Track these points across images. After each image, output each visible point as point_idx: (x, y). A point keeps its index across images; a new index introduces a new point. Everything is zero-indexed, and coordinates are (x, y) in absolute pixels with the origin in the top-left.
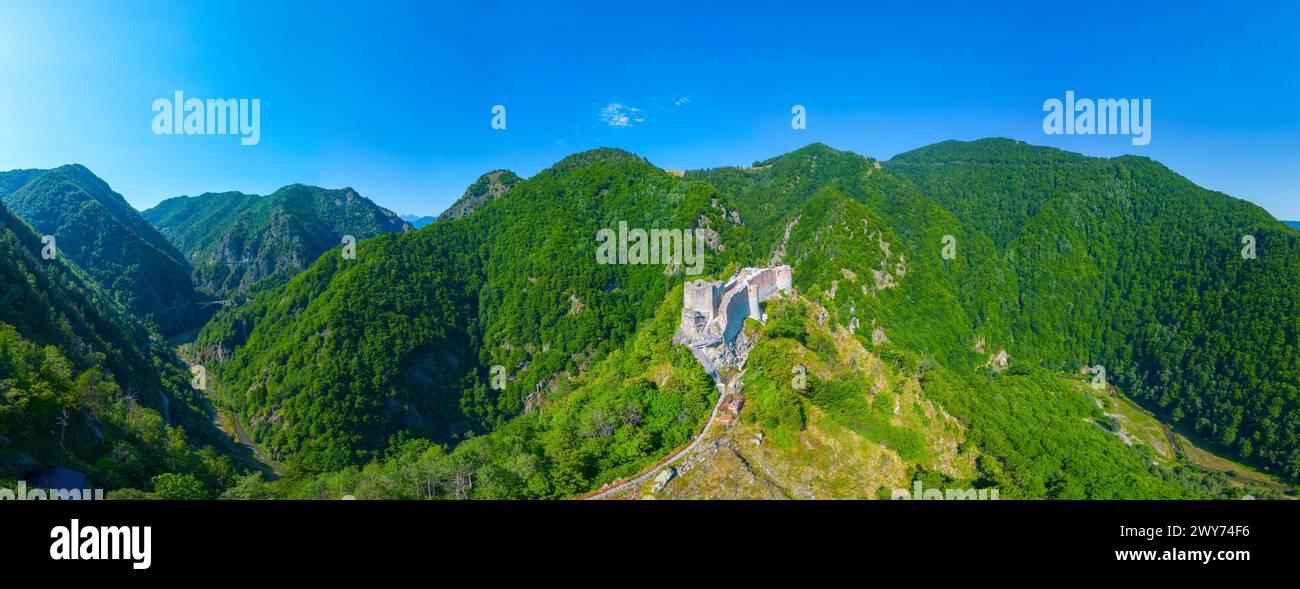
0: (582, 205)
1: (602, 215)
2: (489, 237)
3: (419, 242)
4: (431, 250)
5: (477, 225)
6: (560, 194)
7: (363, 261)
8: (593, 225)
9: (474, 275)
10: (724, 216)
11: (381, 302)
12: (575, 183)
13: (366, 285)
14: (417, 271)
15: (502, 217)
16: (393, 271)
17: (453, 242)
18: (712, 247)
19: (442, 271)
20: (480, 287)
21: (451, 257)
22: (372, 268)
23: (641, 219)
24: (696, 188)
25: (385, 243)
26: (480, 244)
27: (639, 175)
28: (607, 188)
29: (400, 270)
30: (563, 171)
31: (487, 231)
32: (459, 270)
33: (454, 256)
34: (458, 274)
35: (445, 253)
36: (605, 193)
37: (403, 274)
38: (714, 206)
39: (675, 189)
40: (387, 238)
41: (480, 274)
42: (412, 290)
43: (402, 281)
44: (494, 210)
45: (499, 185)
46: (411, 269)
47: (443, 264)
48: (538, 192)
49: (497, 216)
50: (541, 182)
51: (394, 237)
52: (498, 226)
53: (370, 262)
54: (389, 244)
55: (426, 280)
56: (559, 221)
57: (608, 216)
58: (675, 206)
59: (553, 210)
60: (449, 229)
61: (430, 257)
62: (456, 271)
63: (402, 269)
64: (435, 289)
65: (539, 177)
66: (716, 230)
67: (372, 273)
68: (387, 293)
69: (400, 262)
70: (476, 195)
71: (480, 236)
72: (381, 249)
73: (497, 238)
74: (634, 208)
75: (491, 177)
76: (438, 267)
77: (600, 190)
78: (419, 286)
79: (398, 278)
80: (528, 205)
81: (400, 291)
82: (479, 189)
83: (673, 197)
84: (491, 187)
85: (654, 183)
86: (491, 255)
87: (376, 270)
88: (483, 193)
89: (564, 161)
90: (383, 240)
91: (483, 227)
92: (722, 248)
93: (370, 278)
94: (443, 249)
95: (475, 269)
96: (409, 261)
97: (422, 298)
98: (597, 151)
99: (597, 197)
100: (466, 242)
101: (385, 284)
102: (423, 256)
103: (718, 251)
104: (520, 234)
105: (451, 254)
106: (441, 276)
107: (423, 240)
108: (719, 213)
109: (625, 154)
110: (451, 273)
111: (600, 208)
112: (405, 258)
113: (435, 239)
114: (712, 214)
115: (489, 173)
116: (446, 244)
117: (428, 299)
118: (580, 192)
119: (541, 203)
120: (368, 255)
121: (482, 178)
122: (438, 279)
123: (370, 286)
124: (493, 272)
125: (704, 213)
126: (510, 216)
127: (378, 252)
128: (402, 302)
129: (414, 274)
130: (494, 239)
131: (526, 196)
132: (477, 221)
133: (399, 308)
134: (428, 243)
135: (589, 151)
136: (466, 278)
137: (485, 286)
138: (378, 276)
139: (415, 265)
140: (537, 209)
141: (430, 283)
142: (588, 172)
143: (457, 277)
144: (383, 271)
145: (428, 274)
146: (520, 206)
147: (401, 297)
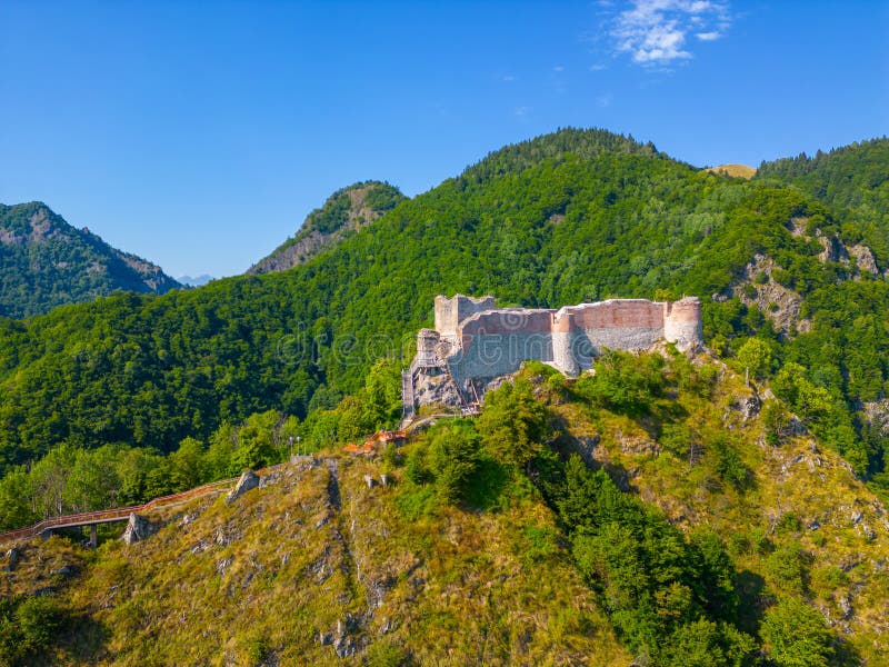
0: (508, 244)
1: (545, 263)
2: (333, 305)
3: (191, 311)
4: (216, 326)
5: (313, 282)
6: (470, 226)
7: (61, 348)
8: (525, 280)
9: (301, 372)
10: (823, 257)
11: (100, 425)
12: (499, 205)
13: (66, 394)
14: (183, 365)
15: (361, 267)
16: (129, 366)
17: (264, 313)
18: (777, 326)
19: (237, 364)
20: (311, 392)
21: (256, 341)
22: (81, 360)
23: (622, 269)
24: (754, 196)
25: (114, 312)
26: (314, 316)
27: (632, 182)
28: (562, 212)
29: (146, 364)
30: (480, 181)
31: (331, 294)
32: (272, 362)
33: (264, 338)
34: (269, 370)
35: (245, 332)
36: (558, 221)
37: (151, 369)
38: (797, 233)
39: (706, 203)
40: (119, 303)
41: (312, 370)
42: (170, 400)
43: (148, 384)
44: (347, 256)
45: (367, 213)
46: (172, 361)
47: (238, 353)
48: (429, 222)
49: (352, 266)
50: (437, 205)
51: (136, 302)
52: (352, 284)
53: (74, 350)
54: (123, 315)
55: (201, 381)
56: (461, 275)
57: (556, 265)
58: (698, 238)
59: (452, 255)
60: (257, 289)
61: (214, 340)
62: (264, 366)
63: (151, 360)
64: (220, 398)
65: (437, 194)
66: (791, 285)
67: (79, 370)
68: (115, 408)
69: (146, 348)
70: (324, 230)
71: (316, 302)
72: (102, 324)
73: (349, 308)
74: (610, 248)
75: (352, 195)
76: (231, 357)
77: (547, 216)
78: (184, 391)
79: (140, 378)
80: (410, 247)
81: (143, 403)
82: (328, 219)
83: (698, 221)
84: (352, 215)
85: (661, 196)
86: (336, 337)
87: (89, 364)
88: (337, 227)
89: (485, 162)
90: (110, 306)
91: (322, 288)
92: (806, 327)
93: (76, 379)
94: (241, 327)
95: (303, 363)
96: (167, 346)
97: (191, 414)
98: (551, 139)
99: (540, 231)
100: (288, 313)
101: (108, 391)
102: (197, 337)
103: (795, 333)
104: (389, 298)
105: (257, 334)
106: (234, 373)
107: (200, 309)
108: (811, 250)
109: (606, 138)
110: (254, 368)
111: (545, 249)
112: (159, 342)
113: (225, 307)
114: (783, 253)
115: (349, 189)
116: (248, 316)
117: (202, 415)
118: (508, 222)
119: (433, 243)
120: (72, 338)
121: (335, 196)
122: (227, 379)
123: (73, 396)
124: (336, 367)
125: (762, 250)
126: (373, 268)
127: (96, 330)
128: (146, 422)
129: (176, 371)
130: (342, 308)
131: (407, 230)
132: (313, 275)
133: (138, 434)
134: (210, 313)
135: (537, 140)
136: (284, 377)
137: (320, 391)
138: (94, 376)
139: (179, 354)
140: (423, 254)
141: (211, 386)
142: (527, 182)
143: (266, 377)
144: (105, 365)
145: (207, 370)
146: (394, 249)
147: (145, 413)
